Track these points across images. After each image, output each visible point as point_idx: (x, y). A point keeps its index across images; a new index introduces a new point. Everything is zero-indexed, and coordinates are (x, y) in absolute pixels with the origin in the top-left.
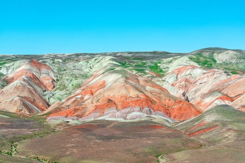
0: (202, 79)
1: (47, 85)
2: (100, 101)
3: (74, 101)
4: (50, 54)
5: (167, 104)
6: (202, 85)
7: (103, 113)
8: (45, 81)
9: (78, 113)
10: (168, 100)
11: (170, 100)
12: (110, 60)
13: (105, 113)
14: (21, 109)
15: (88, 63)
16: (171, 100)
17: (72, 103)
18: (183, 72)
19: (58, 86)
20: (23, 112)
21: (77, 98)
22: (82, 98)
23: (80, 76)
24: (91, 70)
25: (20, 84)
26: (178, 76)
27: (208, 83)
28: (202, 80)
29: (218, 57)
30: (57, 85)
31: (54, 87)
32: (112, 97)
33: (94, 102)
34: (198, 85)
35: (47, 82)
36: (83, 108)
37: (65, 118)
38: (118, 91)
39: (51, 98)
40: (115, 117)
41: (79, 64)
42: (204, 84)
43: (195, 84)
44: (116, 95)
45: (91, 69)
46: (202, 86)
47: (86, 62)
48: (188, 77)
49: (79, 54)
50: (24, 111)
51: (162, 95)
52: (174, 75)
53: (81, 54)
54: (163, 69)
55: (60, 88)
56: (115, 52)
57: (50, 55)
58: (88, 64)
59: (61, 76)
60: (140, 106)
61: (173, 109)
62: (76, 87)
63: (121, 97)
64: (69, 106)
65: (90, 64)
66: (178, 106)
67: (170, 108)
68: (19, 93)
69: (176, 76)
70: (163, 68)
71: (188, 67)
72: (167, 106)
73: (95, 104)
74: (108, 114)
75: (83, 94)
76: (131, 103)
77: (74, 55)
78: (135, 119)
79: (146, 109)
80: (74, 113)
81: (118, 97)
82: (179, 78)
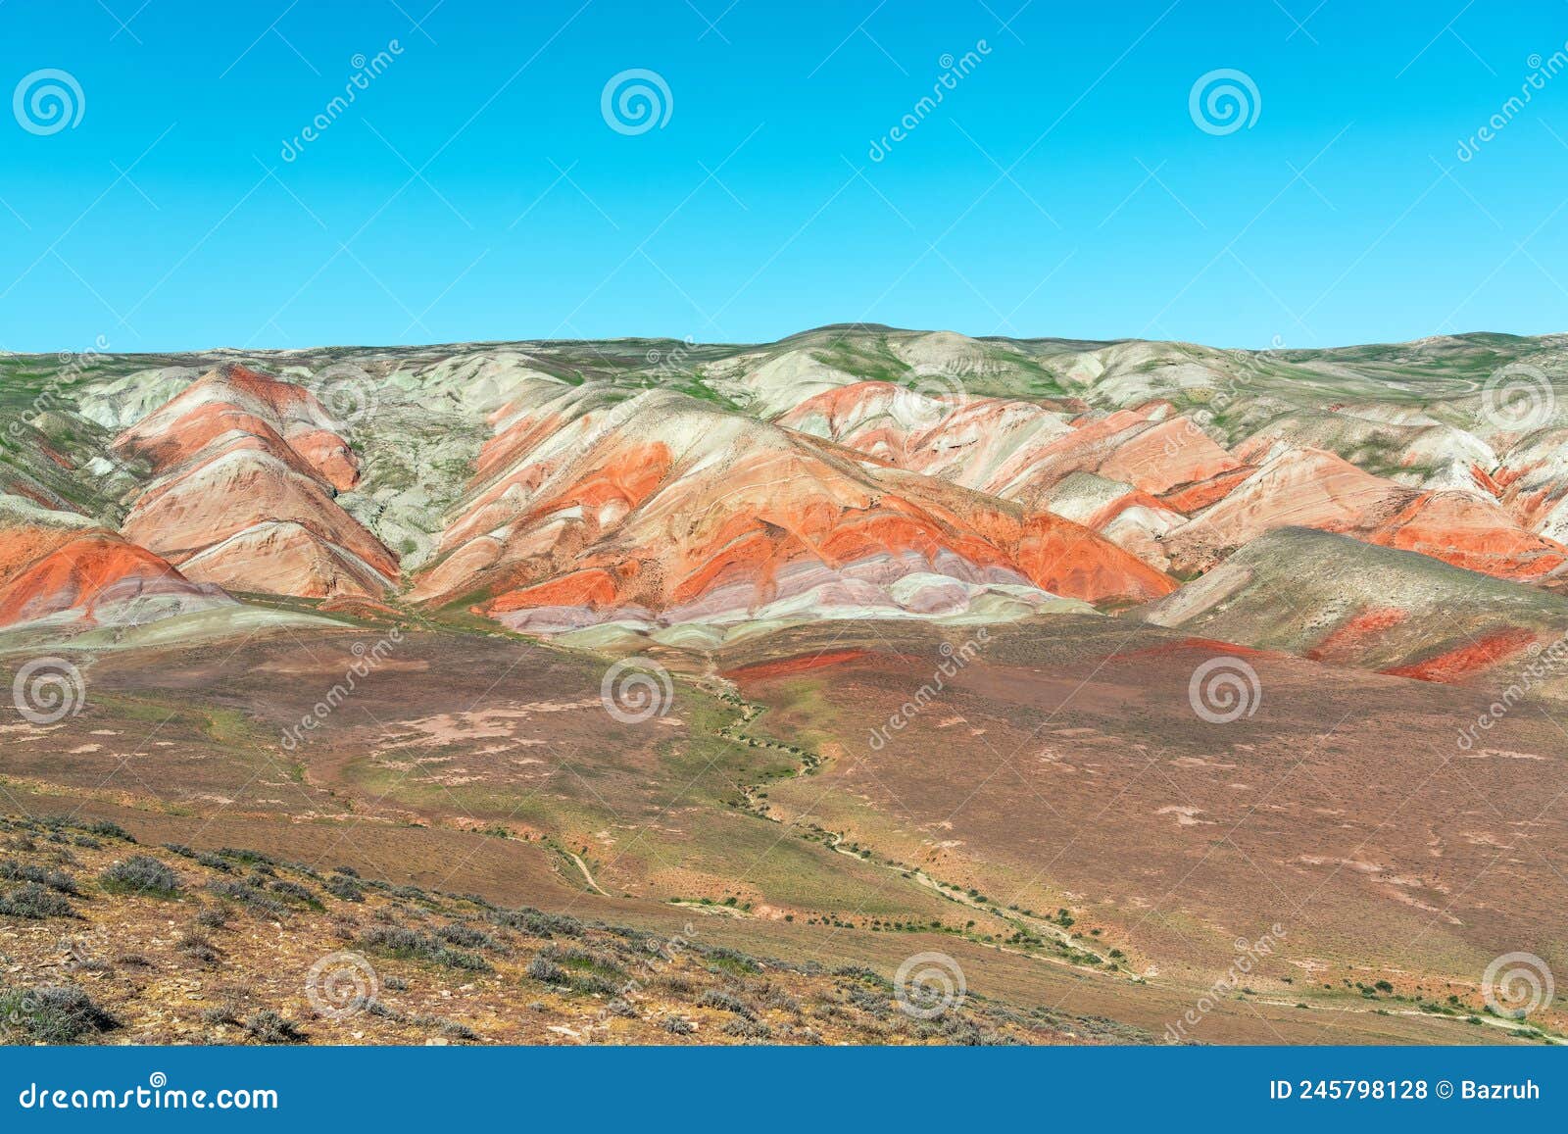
0: (954, 430)
1: (326, 469)
2: (704, 527)
3: (565, 535)
4: (219, 350)
5: (993, 535)
6: (962, 452)
7: (770, 581)
8: (314, 453)
9: (636, 587)
10: (986, 518)
11: (995, 515)
12: (518, 366)
13: (781, 582)
14: (330, 577)
15: (423, 379)
16: (1001, 513)
17: (559, 542)
18: (849, 409)
19: (375, 473)
20: (340, 590)
21: (570, 520)
22: (591, 520)
23: (435, 428)
24: (458, 406)
25: (256, 467)
26: (837, 422)
27: (985, 444)
28: (957, 433)
29: (911, 355)
30: (369, 463)
31: (358, 474)
32: (765, 511)
33: (677, 534)
34: (945, 455)
35: (324, 454)
36: (642, 563)
37: (589, 612)
38: (779, 485)
39: (380, 520)
40: (851, 600)
41: (387, 384)
42: (969, 449)
43: (926, 449)
44: (775, 500)
45: (457, 400)
46: (965, 458)
47: (414, 375)
48: (885, 423)
49: (339, 349)
50: (348, 589)
51: (951, 498)
52: (815, 417)
53: (350, 351)
54: (734, 400)
55: (389, 479)
56: (481, 342)
57: (223, 353)
58: (427, 384)
59: (362, 432)
60: (912, 545)
61: (1027, 553)
62: (454, 476)
63: (807, 511)
64: (549, 555)
65: (437, 384)
66: (1045, 538)
67: (1012, 548)
68: (262, 504)
69: (827, 422)
70: (732, 396)
71: (866, 390)
72: (994, 542)
73: (684, 544)
74: (803, 588)
75: (580, 499)
76: (867, 534)
77: (321, 353)
78: (949, 605)
79: (948, 556)
80: (616, 590)
81: (789, 508)
82: (843, 429)
